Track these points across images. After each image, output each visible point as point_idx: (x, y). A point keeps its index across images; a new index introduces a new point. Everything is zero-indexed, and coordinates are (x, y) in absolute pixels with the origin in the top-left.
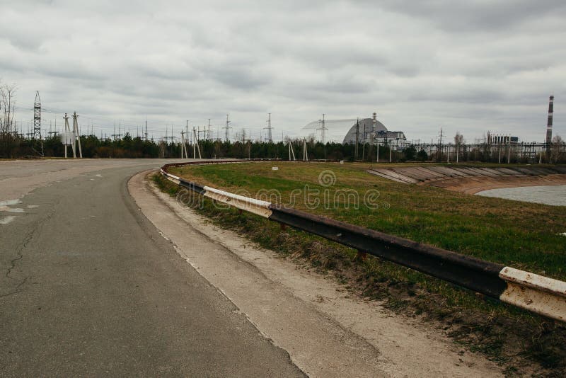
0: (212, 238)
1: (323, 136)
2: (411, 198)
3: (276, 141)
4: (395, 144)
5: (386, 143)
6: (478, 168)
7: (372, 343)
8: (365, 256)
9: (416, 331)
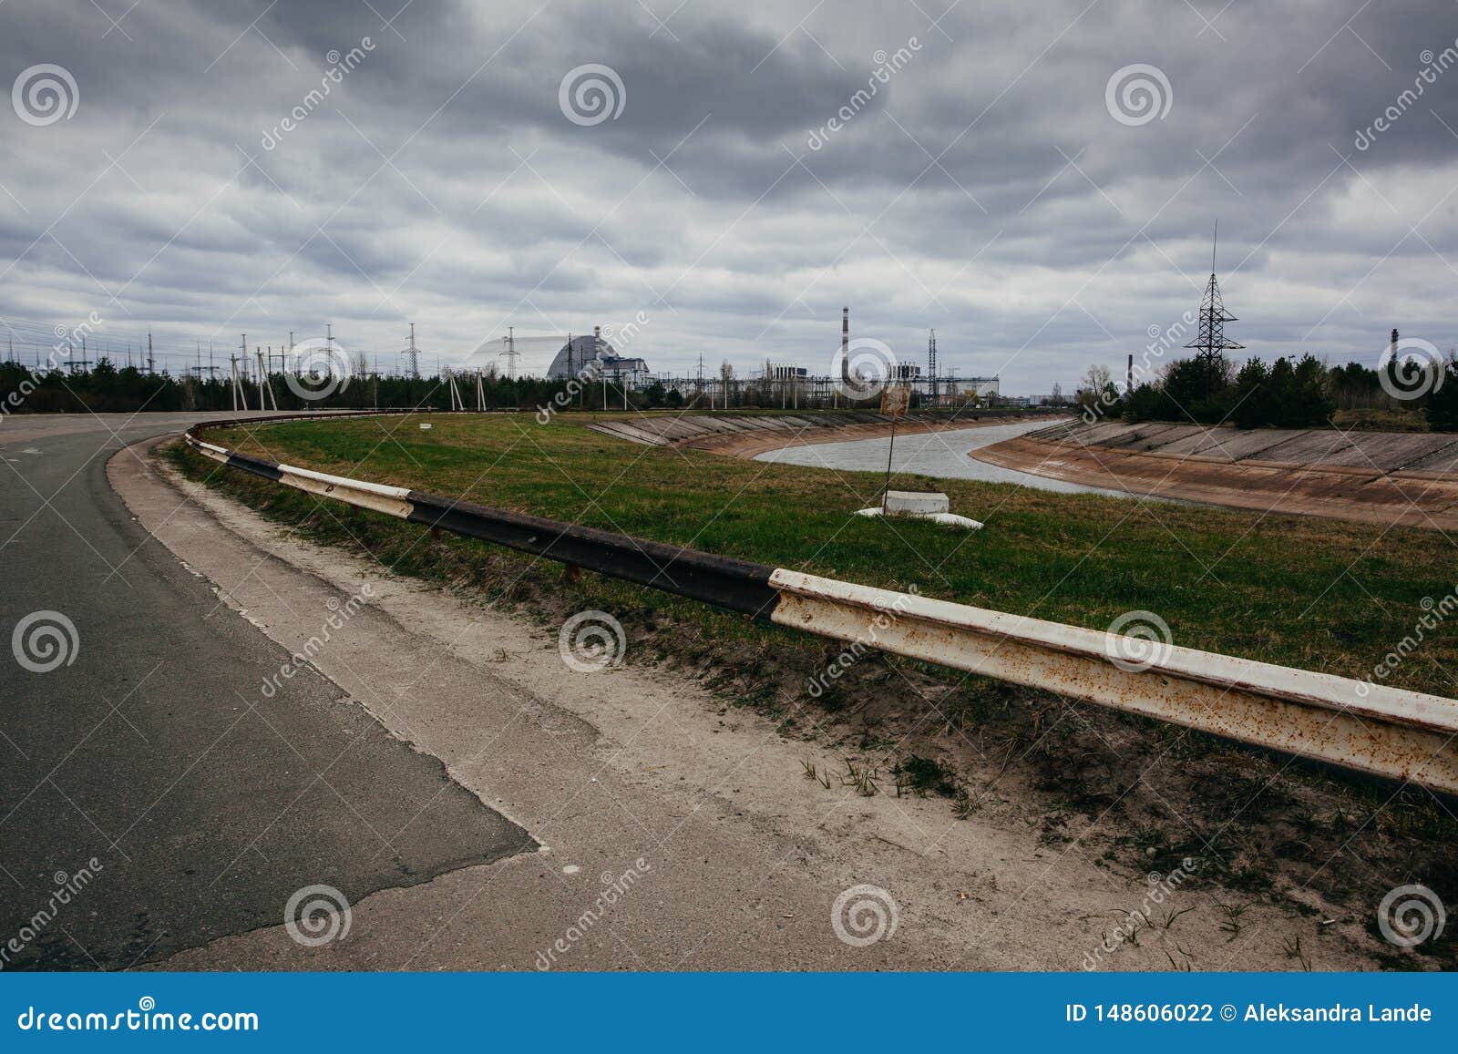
0: (297, 565)
1: (511, 366)
2: (656, 469)
3: (426, 376)
4: (632, 380)
5: (617, 378)
6: (755, 416)
7: (588, 719)
8: (577, 573)
9: (657, 688)
